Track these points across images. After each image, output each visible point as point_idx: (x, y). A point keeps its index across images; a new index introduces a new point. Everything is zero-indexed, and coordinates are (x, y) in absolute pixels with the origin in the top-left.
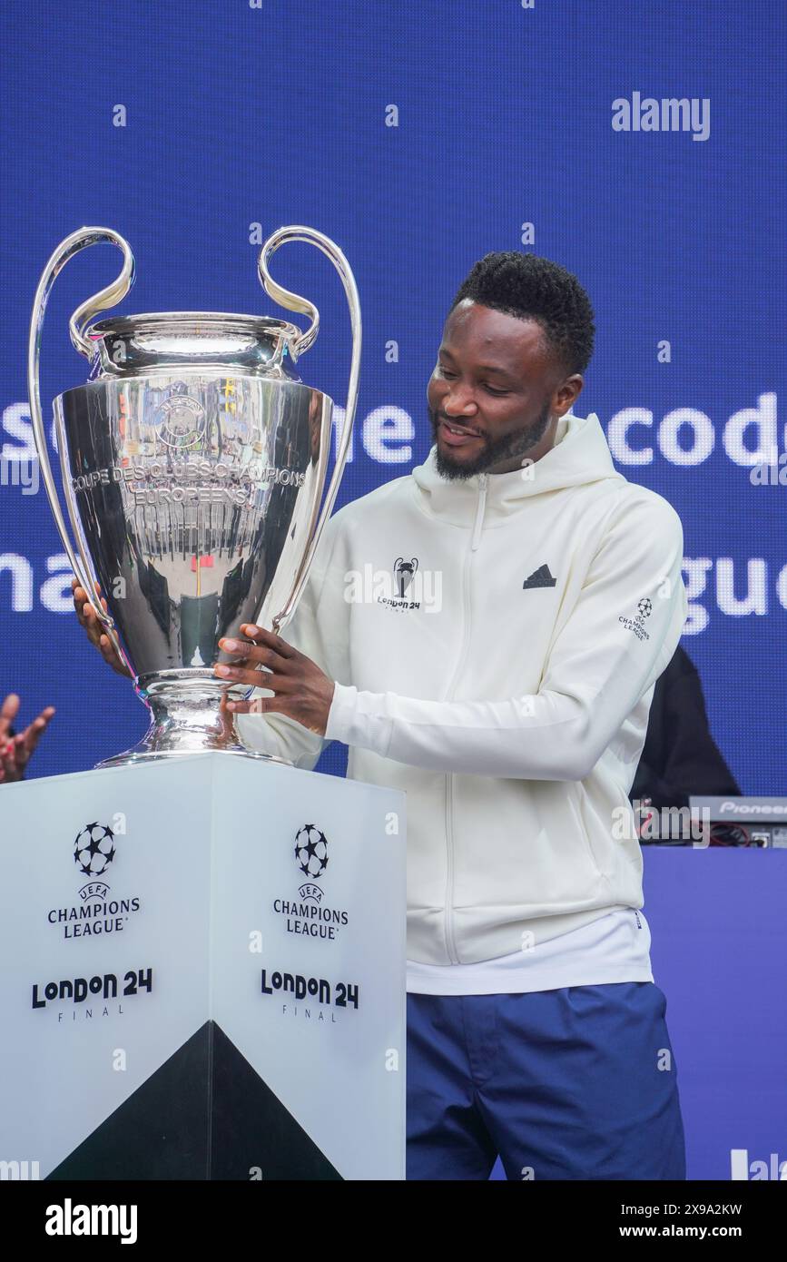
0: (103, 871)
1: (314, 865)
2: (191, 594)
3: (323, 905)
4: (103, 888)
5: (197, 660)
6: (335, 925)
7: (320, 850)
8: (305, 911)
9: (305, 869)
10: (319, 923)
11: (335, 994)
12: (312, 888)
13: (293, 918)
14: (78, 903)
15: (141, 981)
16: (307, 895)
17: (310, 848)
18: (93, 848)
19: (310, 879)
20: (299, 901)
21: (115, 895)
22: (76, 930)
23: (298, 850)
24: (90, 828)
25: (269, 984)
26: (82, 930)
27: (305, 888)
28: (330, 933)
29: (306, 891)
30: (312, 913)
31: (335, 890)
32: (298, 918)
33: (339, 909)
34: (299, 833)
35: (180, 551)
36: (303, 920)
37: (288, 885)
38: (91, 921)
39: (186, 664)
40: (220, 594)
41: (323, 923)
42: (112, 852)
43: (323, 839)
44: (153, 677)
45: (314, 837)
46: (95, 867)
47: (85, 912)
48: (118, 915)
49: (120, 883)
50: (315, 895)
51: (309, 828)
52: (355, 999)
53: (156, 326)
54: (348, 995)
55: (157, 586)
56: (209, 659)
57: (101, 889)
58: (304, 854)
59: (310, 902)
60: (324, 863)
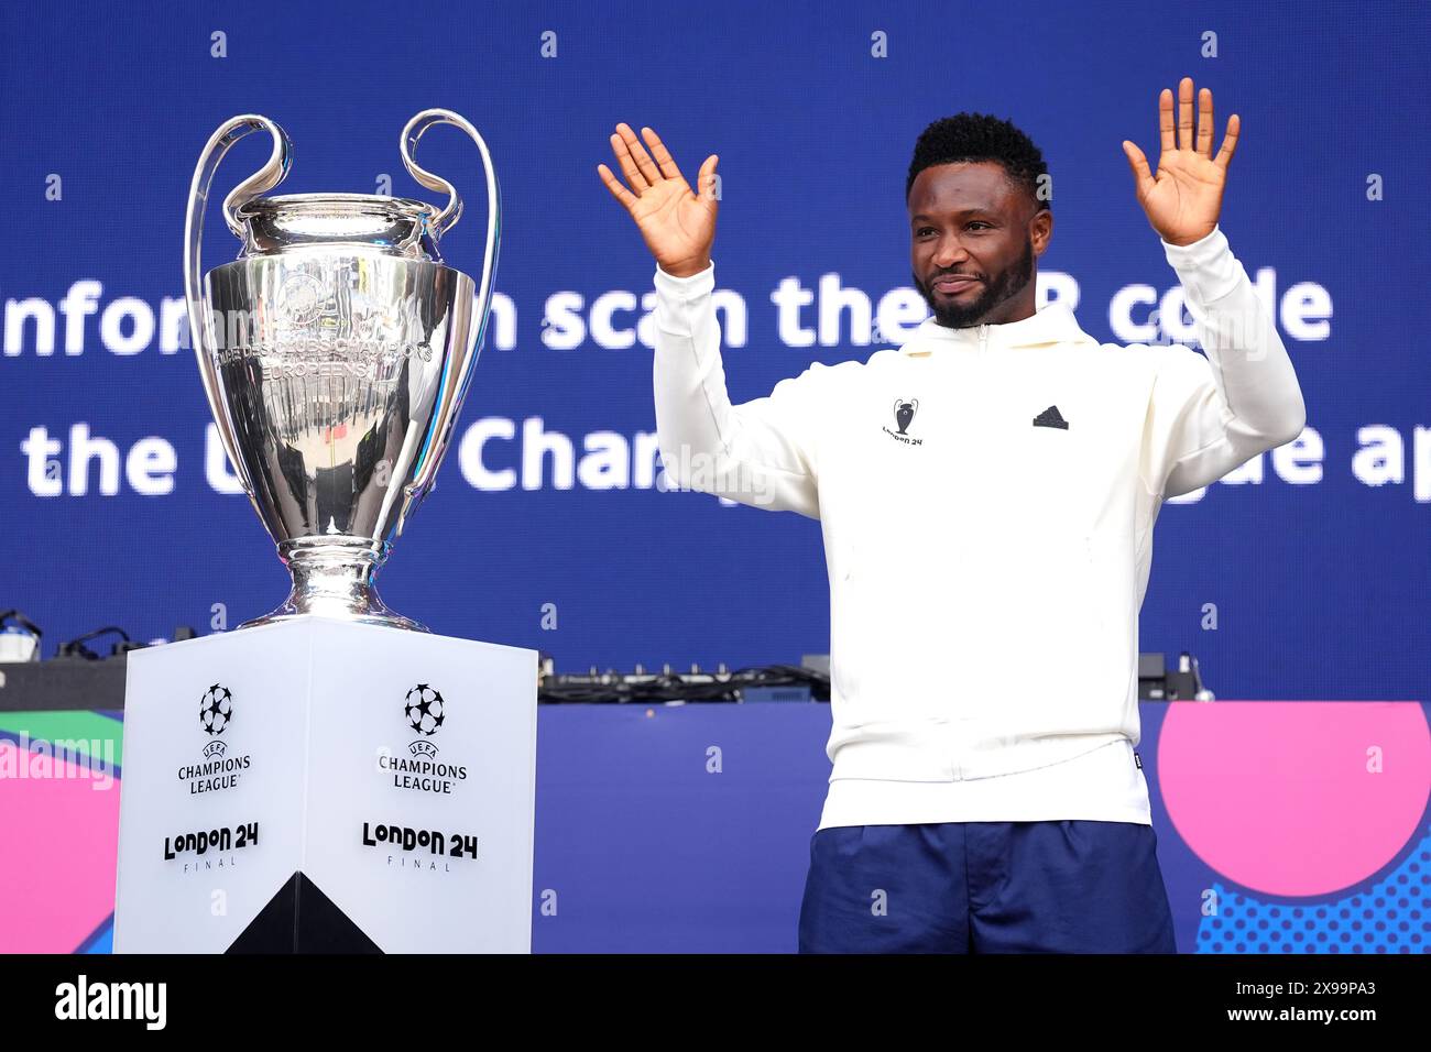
0: (222, 730)
2: (327, 465)
3: (437, 760)
4: (222, 746)
5: (332, 528)
6: (452, 779)
7: (435, 709)
8: (415, 767)
9: (417, 727)
10: (432, 778)
11: (449, 846)
12: (424, 745)
13: (402, 774)
14: (202, 761)
15: (250, 834)
16: (418, 751)
17: (424, 707)
18: (215, 708)
19: (423, 736)
20: (409, 757)
21: (233, 753)
22: (200, 786)
23: (408, 709)
24: (213, 689)
25: (372, 836)
26: (204, 785)
27: (416, 745)
28: (445, 787)
29: (417, 748)
30: (424, 769)
31: (448, 747)
32: (407, 774)
33: (457, 764)
34: (410, 692)
35: (315, 424)
36: (413, 775)
37: (397, 740)
38: (212, 777)
39: (323, 531)
40: (354, 462)
41: (437, 777)
42: (230, 712)
43: (439, 698)
44: (291, 546)
45: (428, 696)
46: (216, 728)
47: (208, 769)
48: (233, 772)
49: (237, 741)
50: (428, 752)
51: (422, 688)
52: (473, 850)
53: (298, 207)
54: (465, 847)
55: (292, 459)
56: (343, 527)
57: (220, 747)
58: (415, 713)
59: (422, 759)
60: (439, 721)
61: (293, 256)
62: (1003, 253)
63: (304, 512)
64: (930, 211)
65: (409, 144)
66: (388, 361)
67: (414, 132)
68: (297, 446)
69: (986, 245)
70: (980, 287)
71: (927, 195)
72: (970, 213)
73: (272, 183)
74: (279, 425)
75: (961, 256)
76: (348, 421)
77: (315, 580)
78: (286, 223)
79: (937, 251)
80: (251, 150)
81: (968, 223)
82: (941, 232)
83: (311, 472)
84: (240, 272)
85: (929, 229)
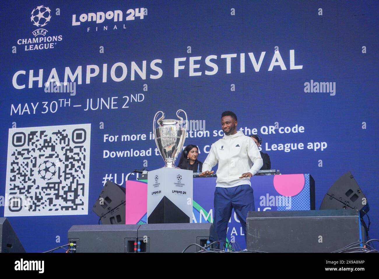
0: (157, 180)
1: (180, 179)
2: (169, 150)
5: (169, 157)
6: (183, 185)
7: (181, 177)
8: (178, 184)
11: (183, 193)
14: (155, 184)
15: (160, 192)
17: (179, 177)
18: (156, 178)
19: (179, 181)
24: (156, 176)
25: (173, 192)
31: (182, 182)
35: (167, 146)
37: (176, 181)
38: (156, 186)
39: (168, 158)
40: (172, 150)
41: (181, 185)
42: (158, 178)
43: (181, 176)
44: (165, 159)
45: (180, 176)
48: (158, 185)
49: (159, 182)
51: (179, 175)
52: (186, 193)
53: (165, 122)
54: (185, 193)
55: (165, 150)
56: (171, 157)
57: (157, 182)
58: (178, 178)
59: (179, 183)
60: (181, 179)
61: (165, 127)
62: (231, 126)
63: (166, 156)
64: (223, 122)
65: (178, 114)
66: (175, 138)
67: (178, 112)
68: (165, 148)
69: (229, 125)
70: (229, 130)
71: (223, 120)
72: (227, 122)
73: (163, 119)
74: (163, 147)
75: (226, 127)
76: (171, 145)
77: (168, 163)
78: (164, 123)
79: (224, 126)
80: (160, 115)
81: (227, 123)
82: (224, 124)
83: (167, 152)
84: (159, 129)
85: (223, 124)
